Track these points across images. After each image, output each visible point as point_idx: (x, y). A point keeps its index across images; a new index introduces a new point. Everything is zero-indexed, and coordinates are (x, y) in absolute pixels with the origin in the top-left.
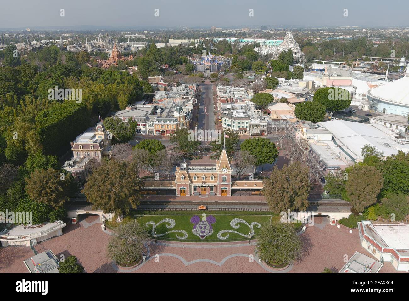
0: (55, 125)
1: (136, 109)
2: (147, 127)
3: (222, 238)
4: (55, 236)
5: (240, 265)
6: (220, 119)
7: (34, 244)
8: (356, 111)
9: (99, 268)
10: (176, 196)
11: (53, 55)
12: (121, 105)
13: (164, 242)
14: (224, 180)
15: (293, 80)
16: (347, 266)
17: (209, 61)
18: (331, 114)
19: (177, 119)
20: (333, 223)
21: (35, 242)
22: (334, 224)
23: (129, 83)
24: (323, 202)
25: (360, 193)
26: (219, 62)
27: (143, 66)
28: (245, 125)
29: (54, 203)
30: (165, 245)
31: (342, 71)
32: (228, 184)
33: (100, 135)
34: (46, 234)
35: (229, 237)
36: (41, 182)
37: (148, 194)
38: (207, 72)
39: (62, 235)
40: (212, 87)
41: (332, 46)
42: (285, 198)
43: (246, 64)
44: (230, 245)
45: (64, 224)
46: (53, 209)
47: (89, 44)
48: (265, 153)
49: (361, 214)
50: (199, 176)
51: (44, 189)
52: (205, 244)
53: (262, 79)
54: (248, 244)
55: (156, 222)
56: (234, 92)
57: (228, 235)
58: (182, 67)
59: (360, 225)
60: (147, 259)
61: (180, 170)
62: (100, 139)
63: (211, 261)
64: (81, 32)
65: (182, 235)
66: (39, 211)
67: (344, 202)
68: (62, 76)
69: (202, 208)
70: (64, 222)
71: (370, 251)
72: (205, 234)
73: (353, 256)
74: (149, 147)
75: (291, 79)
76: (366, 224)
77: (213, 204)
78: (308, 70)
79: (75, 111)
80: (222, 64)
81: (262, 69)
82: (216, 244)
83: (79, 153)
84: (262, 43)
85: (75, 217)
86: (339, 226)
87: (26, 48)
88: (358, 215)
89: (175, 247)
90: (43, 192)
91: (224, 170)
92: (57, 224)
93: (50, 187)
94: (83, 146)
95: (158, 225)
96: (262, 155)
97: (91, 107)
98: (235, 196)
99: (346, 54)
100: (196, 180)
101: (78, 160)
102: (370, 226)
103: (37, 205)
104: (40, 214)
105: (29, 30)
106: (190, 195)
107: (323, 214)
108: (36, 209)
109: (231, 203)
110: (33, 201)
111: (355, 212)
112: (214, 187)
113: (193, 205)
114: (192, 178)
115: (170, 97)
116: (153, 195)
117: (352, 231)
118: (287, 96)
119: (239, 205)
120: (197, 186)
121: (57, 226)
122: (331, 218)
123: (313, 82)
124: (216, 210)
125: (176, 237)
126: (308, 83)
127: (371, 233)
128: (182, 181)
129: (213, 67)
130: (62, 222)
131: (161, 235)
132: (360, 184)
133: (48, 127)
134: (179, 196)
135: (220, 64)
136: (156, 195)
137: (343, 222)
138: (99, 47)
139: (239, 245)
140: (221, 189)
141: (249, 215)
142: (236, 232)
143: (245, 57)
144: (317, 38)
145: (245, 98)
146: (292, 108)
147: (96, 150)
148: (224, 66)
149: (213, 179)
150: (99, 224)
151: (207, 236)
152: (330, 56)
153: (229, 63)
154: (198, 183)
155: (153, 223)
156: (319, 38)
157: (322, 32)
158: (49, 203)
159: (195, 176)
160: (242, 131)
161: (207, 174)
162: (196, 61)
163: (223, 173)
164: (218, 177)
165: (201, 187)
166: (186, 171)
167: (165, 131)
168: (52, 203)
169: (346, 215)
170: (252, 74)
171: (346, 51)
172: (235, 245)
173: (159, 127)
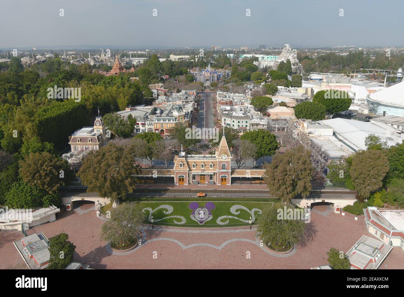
0: (54, 119)
1: (135, 110)
2: (147, 126)
3: (222, 223)
4: (48, 222)
5: (241, 248)
6: (219, 120)
7: (25, 229)
8: (356, 114)
9: (92, 251)
10: (175, 185)
11: (56, 66)
12: (120, 106)
13: (161, 227)
14: (223, 168)
15: (292, 88)
16: (354, 248)
17: (209, 72)
18: (332, 116)
19: (177, 118)
20: (337, 210)
21: (26, 227)
22: (339, 212)
23: (129, 87)
24: (326, 190)
25: (365, 176)
26: (219, 73)
27: (144, 75)
28: (244, 124)
29: (48, 187)
30: (162, 230)
31: (340, 79)
32: (228, 172)
33: (98, 129)
34: (38, 218)
35: (229, 223)
36: (35, 164)
37: (145, 183)
38: (207, 82)
39: (56, 221)
40: (212, 94)
41: (329, 59)
42: (287, 181)
43: (245, 75)
44: (230, 231)
45: (58, 209)
46: (47, 194)
47: (92, 58)
48: (266, 144)
49: (366, 201)
50: (198, 164)
51: (38, 172)
52: (204, 229)
53: (261, 86)
54: (249, 230)
55: (153, 208)
56: (234, 97)
57: (228, 221)
58: (182, 78)
59: (365, 211)
60: (142, 243)
61: (178, 157)
62: (98, 133)
63: (209, 245)
64: (85, 50)
65: (180, 220)
66: (32, 195)
67: (348, 190)
68: (63, 80)
69: (201, 195)
70: (58, 207)
71: (378, 236)
72: (203, 220)
73: (361, 239)
74: (147, 138)
75: (290, 87)
76: (372, 210)
77: (212, 192)
78: (307, 79)
79: (75, 108)
80: (221, 76)
81: (261, 79)
82: (215, 230)
83: (76, 147)
84: (261, 58)
85: (69, 204)
86: (343, 214)
87: (30, 62)
88: (363, 202)
89: (173, 232)
90: (37, 175)
91: (223, 157)
92: (51, 209)
93: (44, 170)
94: (81, 140)
95: (155, 211)
96: (263, 146)
97: (91, 107)
98: (234, 185)
99: (344, 67)
100: (195, 168)
101: (76, 153)
102: (377, 212)
103: (31, 188)
104: (33, 197)
105: (35, 49)
106: (189, 184)
107: (326, 201)
108: (29, 193)
109: (231, 191)
110: (27, 184)
111: (360, 199)
112: (213, 176)
113: (192, 192)
114: (190, 166)
115: (170, 101)
116: (150, 183)
117: (357, 218)
118: (287, 100)
119: (239, 193)
120: (196, 174)
121: (50, 211)
122: (335, 205)
123: (312, 89)
124: (216, 197)
125: (174, 223)
126: (307, 89)
127: (378, 218)
128: (180, 169)
129: (213, 78)
130: (56, 207)
131: (158, 220)
132: (365, 167)
133: (47, 119)
134: (178, 184)
135: (220, 75)
136: (154, 183)
137: (347, 209)
138: (102, 61)
139: (240, 230)
140: (221, 177)
141: (250, 201)
142: (236, 218)
143: (244, 69)
144: (315, 54)
145: (245, 102)
146: (292, 111)
147: (94, 143)
148: (224, 76)
149: (212, 167)
150: (94, 212)
151: (206, 222)
152: (327, 68)
153: (228, 74)
154: (197, 171)
155: (150, 209)
156: (317, 54)
157: (319, 50)
158: (43, 187)
159: (194, 164)
160: (241, 130)
161: (207, 162)
162: (196, 72)
163: (222, 160)
164: (218, 164)
165: (201, 175)
166: (184, 158)
167: (164, 130)
168: (46, 186)
169: (351, 202)
170: (251, 84)
171: (344, 63)
172: (235, 231)
173: (159, 126)
